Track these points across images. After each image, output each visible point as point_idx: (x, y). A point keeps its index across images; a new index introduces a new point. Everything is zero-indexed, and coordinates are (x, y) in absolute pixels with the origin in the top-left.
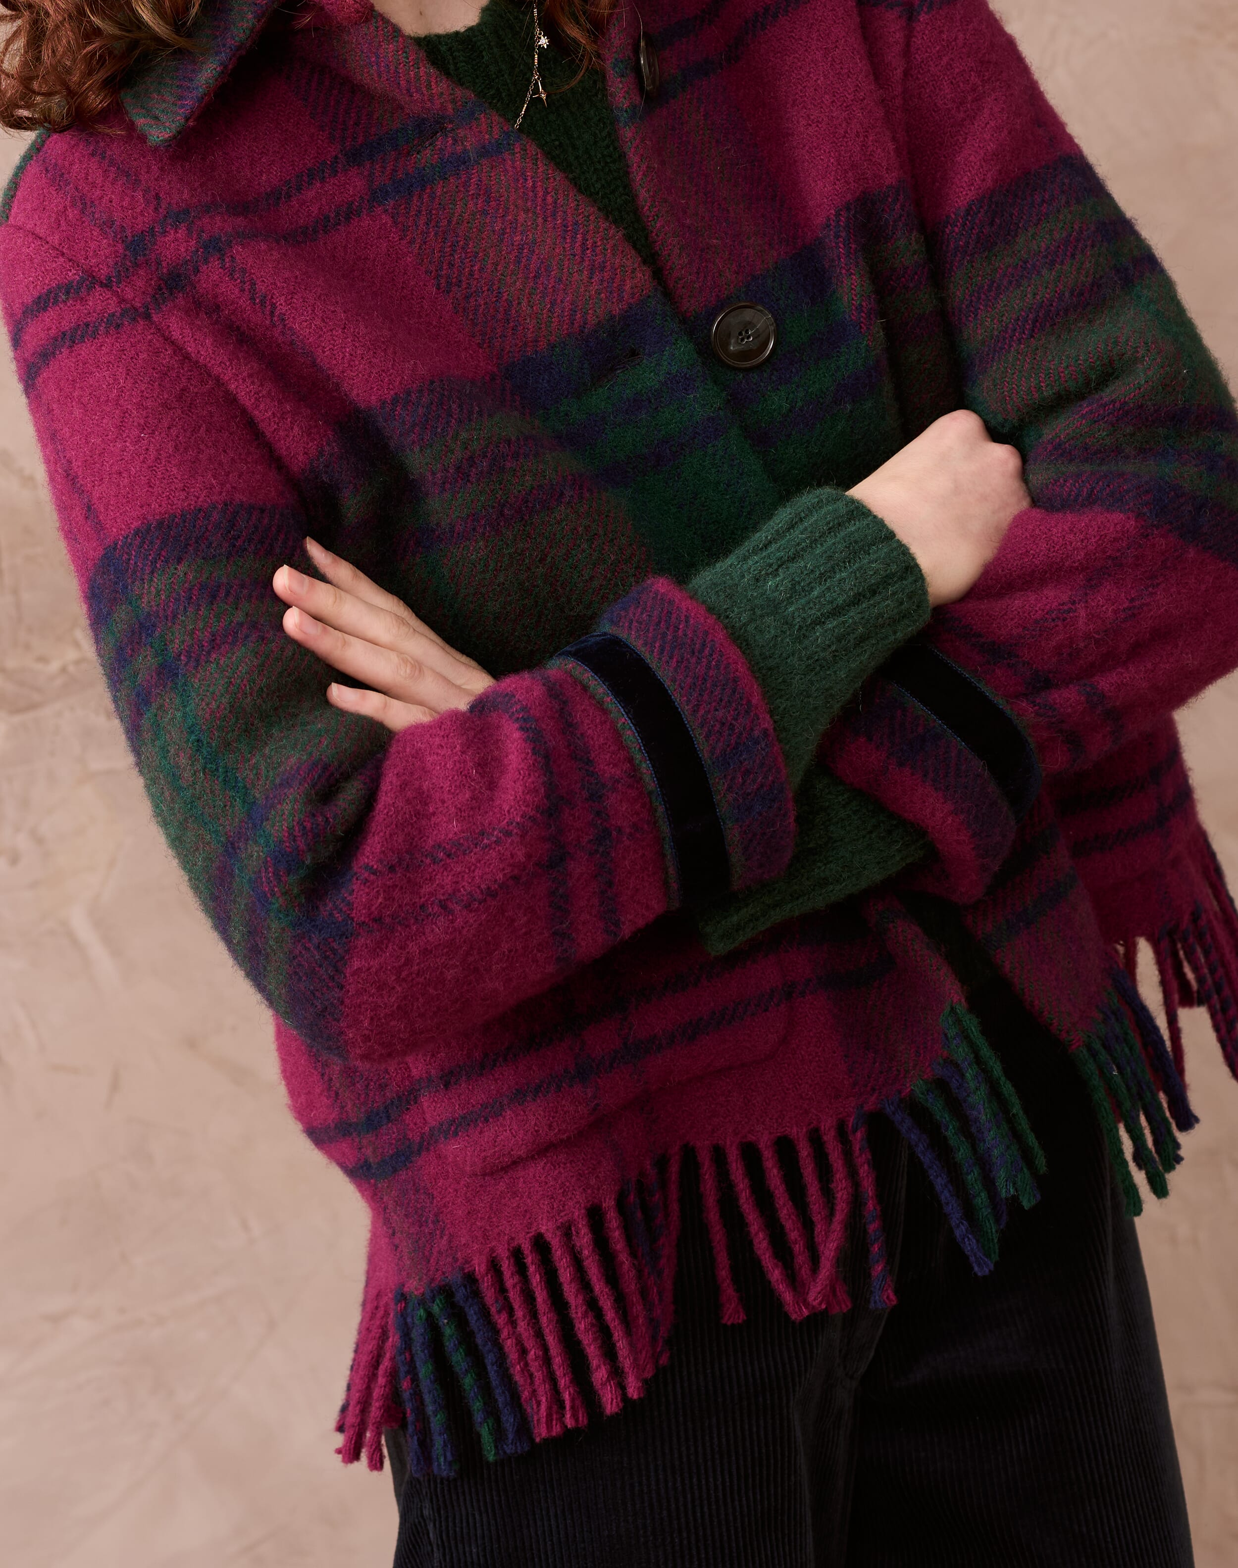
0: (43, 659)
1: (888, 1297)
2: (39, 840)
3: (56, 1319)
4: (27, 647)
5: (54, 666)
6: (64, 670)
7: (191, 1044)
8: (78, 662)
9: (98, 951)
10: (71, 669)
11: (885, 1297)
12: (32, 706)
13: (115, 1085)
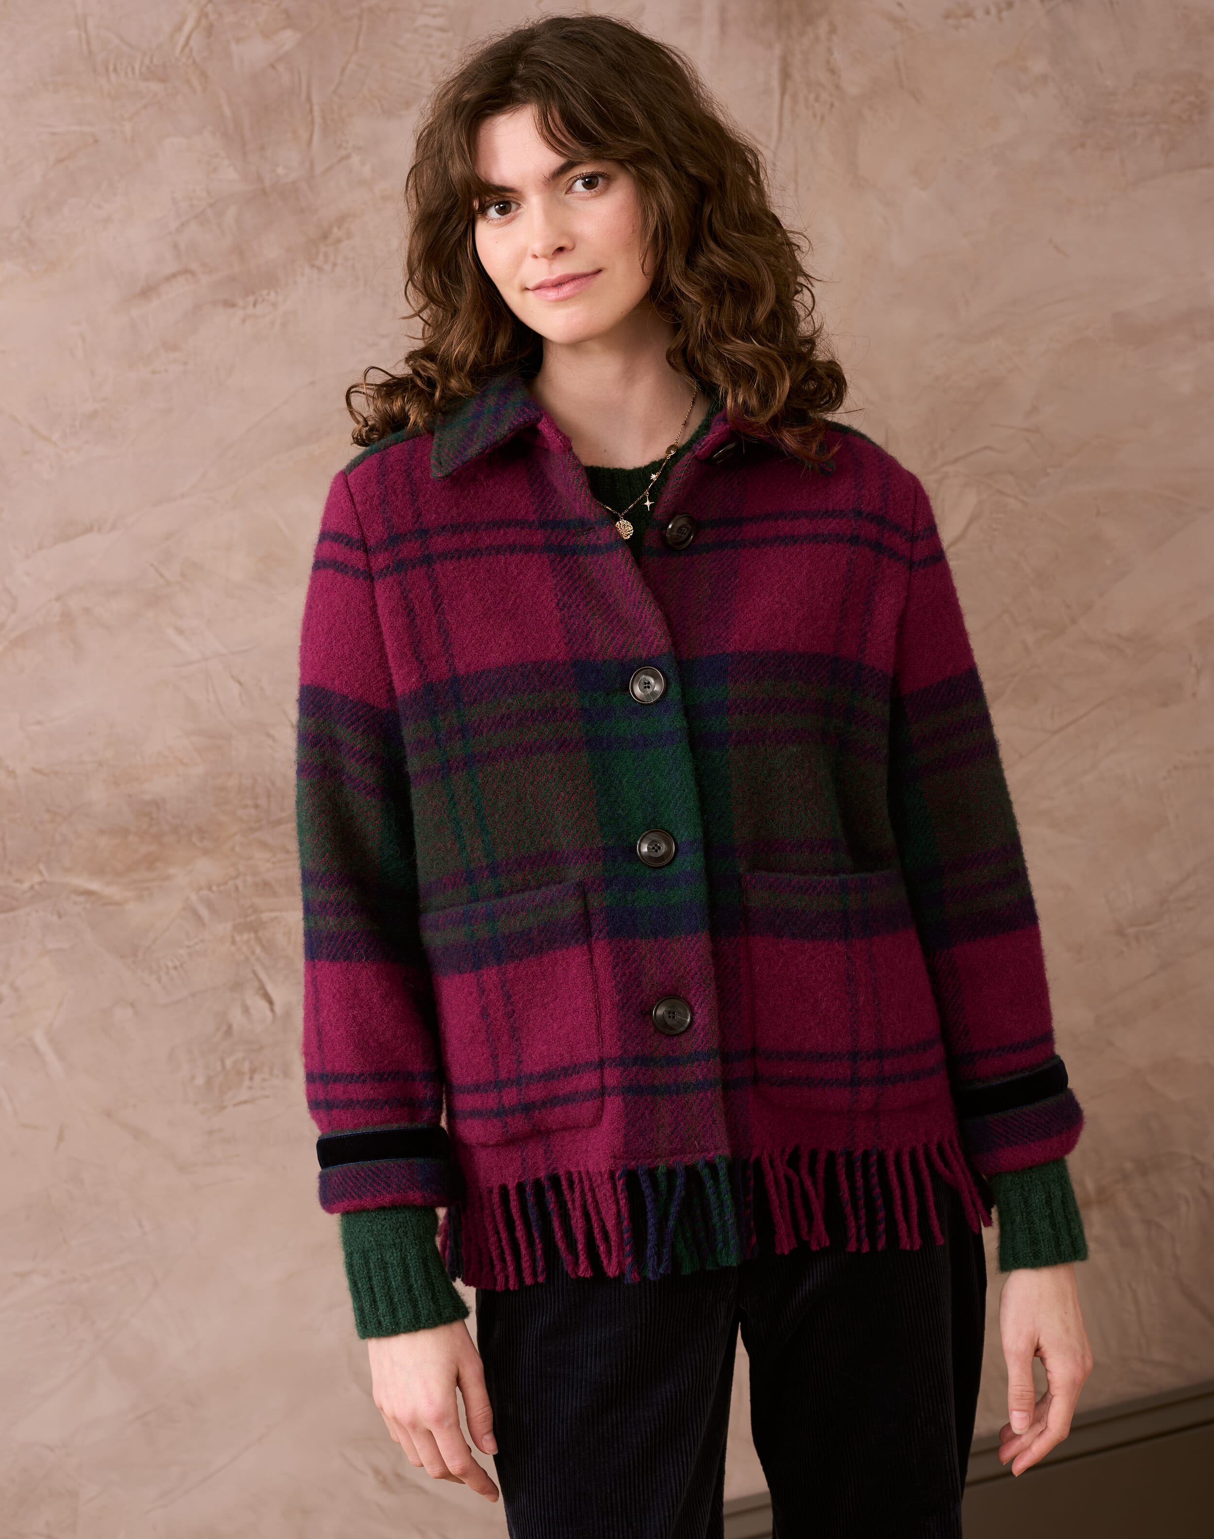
0: (19, 881)
1: (634, 1277)
2: (16, 989)
3: (23, 1276)
4: (10, 873)
5: (26, 885)
6: (32, 887)
7: (108, 1114)
8: (40, 884)
9: (51, 1057)
10: (37, 887)
11: (633, 1277)
12: (12, 909)
13: (61, 1138)
